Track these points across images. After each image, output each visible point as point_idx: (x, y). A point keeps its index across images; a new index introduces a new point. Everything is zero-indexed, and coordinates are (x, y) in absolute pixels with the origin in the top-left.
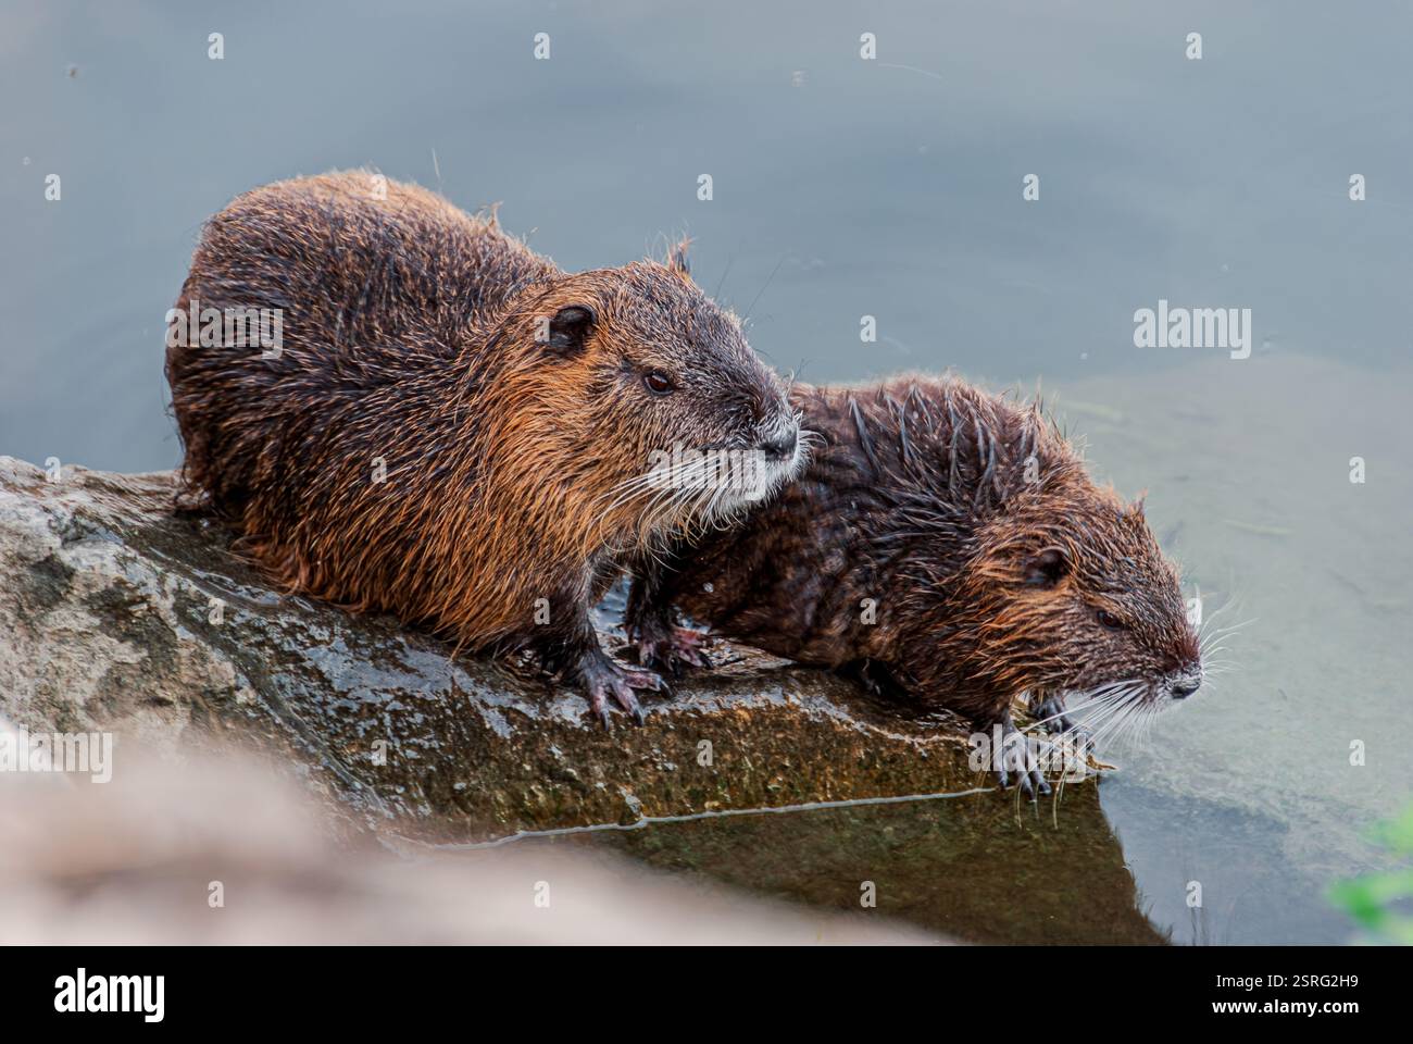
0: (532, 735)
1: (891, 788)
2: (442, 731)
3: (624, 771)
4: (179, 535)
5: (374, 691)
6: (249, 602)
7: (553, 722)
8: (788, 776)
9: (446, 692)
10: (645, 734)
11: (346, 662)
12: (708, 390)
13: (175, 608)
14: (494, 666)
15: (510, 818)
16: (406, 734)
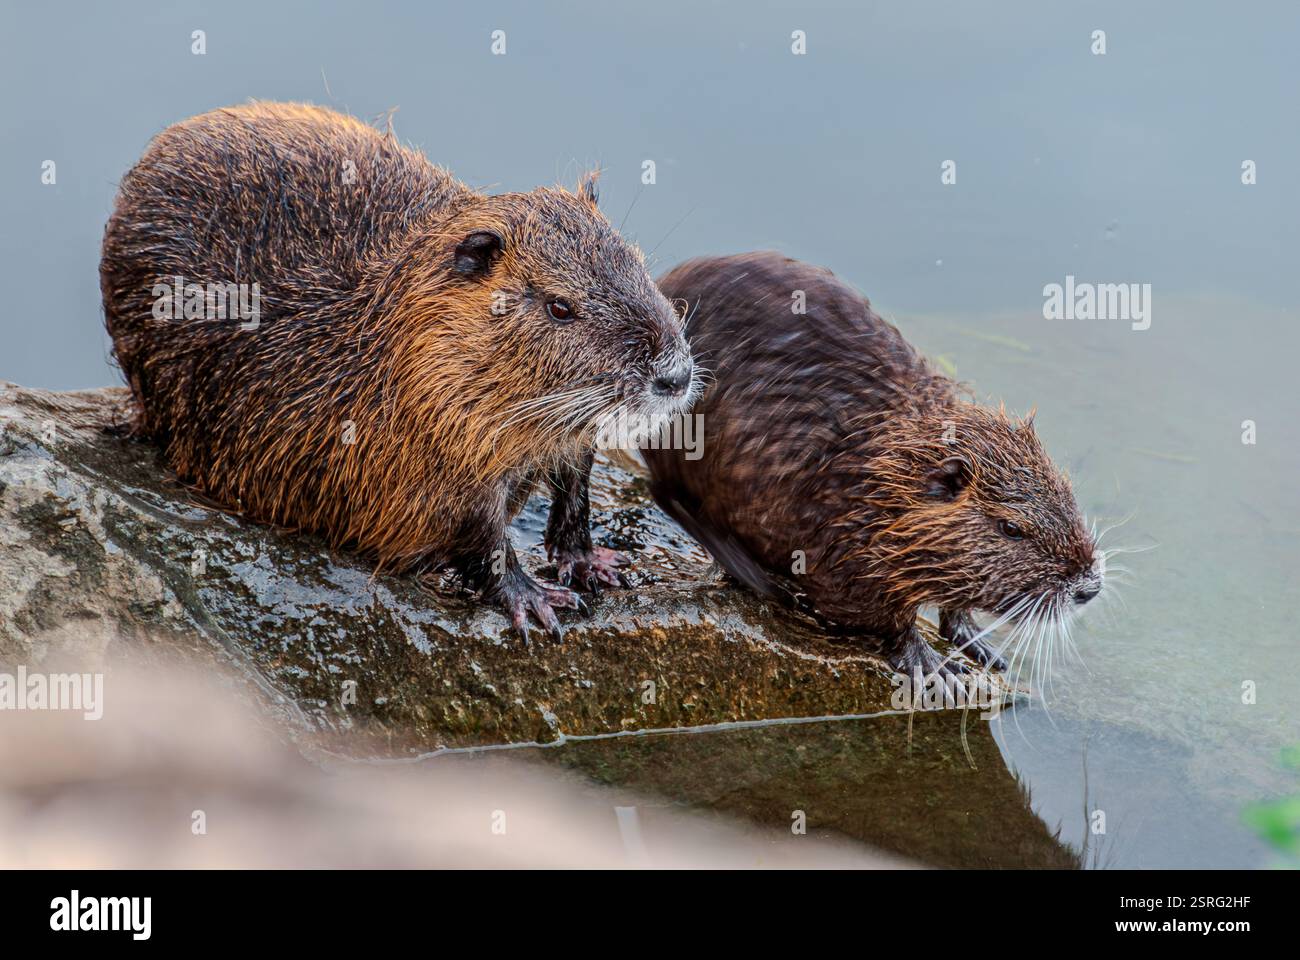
0: (452, 650)
1: (804, 708)
2: (364, 646)
3: (542, 688)
4: (109, 451)
5: (297, 607)
6: (176, 517)
7: (473, 638)
8: (703, 694)
9: (368, 608)
10: (563, 652)
11: (270, 577)
12: (608, 322)
13: (104, 523)
14: (416, 584)
15: (430, 732)
16: (328, 649)
